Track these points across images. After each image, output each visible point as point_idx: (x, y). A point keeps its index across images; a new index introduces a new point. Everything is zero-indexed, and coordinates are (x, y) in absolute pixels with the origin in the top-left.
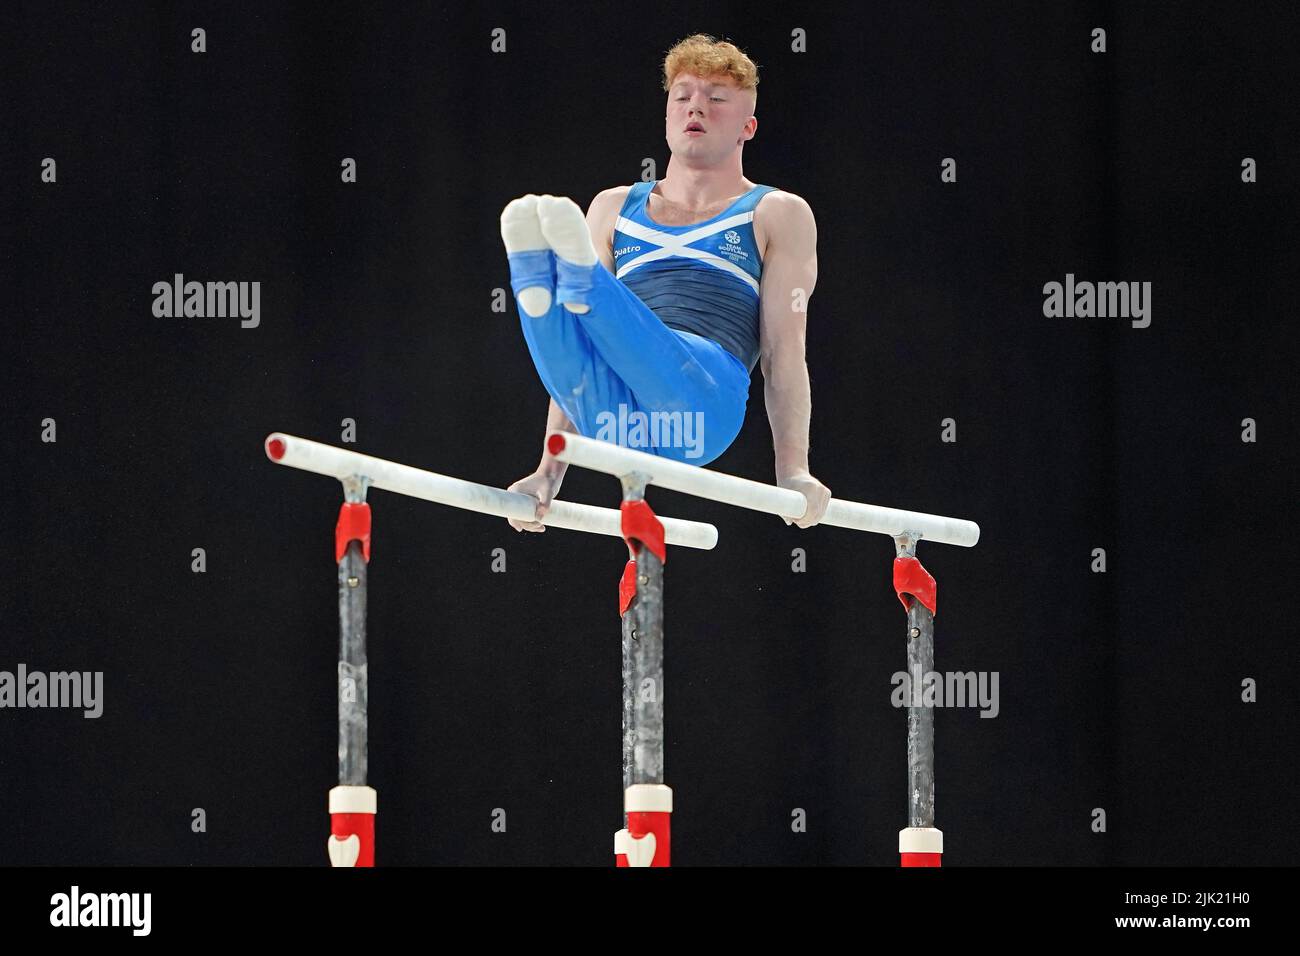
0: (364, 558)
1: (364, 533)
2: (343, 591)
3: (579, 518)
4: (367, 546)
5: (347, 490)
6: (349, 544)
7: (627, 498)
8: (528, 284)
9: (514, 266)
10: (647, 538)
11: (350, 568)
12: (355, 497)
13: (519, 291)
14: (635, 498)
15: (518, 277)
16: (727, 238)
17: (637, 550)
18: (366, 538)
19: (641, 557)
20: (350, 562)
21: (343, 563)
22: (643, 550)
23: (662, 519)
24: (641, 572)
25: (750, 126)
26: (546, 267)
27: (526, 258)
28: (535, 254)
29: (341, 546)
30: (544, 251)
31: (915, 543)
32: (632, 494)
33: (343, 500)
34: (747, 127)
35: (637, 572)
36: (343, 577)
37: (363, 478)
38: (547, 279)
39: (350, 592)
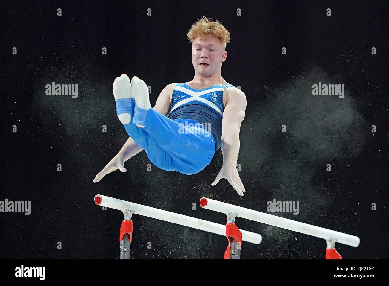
0: (130, 241)
1: (130, 231)
2: (122, 253)
3: (212, 227)
4: (131, 236)
5: (125, 215)
6: (124, 235)
7: (228, 222)
8: (122, 111)
9: (117, 104)
10: (235, 237)
11: (124, 244)
12: (127, 217)
13: (119, 114)
14: (231, 222)
15: (119, 109)
16: (213, 95)
17: (231, 242)
18: (131, 233)
19: (233, 244)
20: (124, 242)
21: (122, 242)
22: (234, 242)
23: (241, 230)
24: (233, 250)
25: (225, 55)
26: (130, 105)
27: (123, 101)
28: (126, 100)
29: (121, 236)
30: (129, 99)
31: (334, 243)
32: (231, 220)
33: (123, 219)
34: (223, 56)
35: (231, 250)
36: (122, 248)
37: (131, 211)
38: (130, 110)
39: (124, 253)
